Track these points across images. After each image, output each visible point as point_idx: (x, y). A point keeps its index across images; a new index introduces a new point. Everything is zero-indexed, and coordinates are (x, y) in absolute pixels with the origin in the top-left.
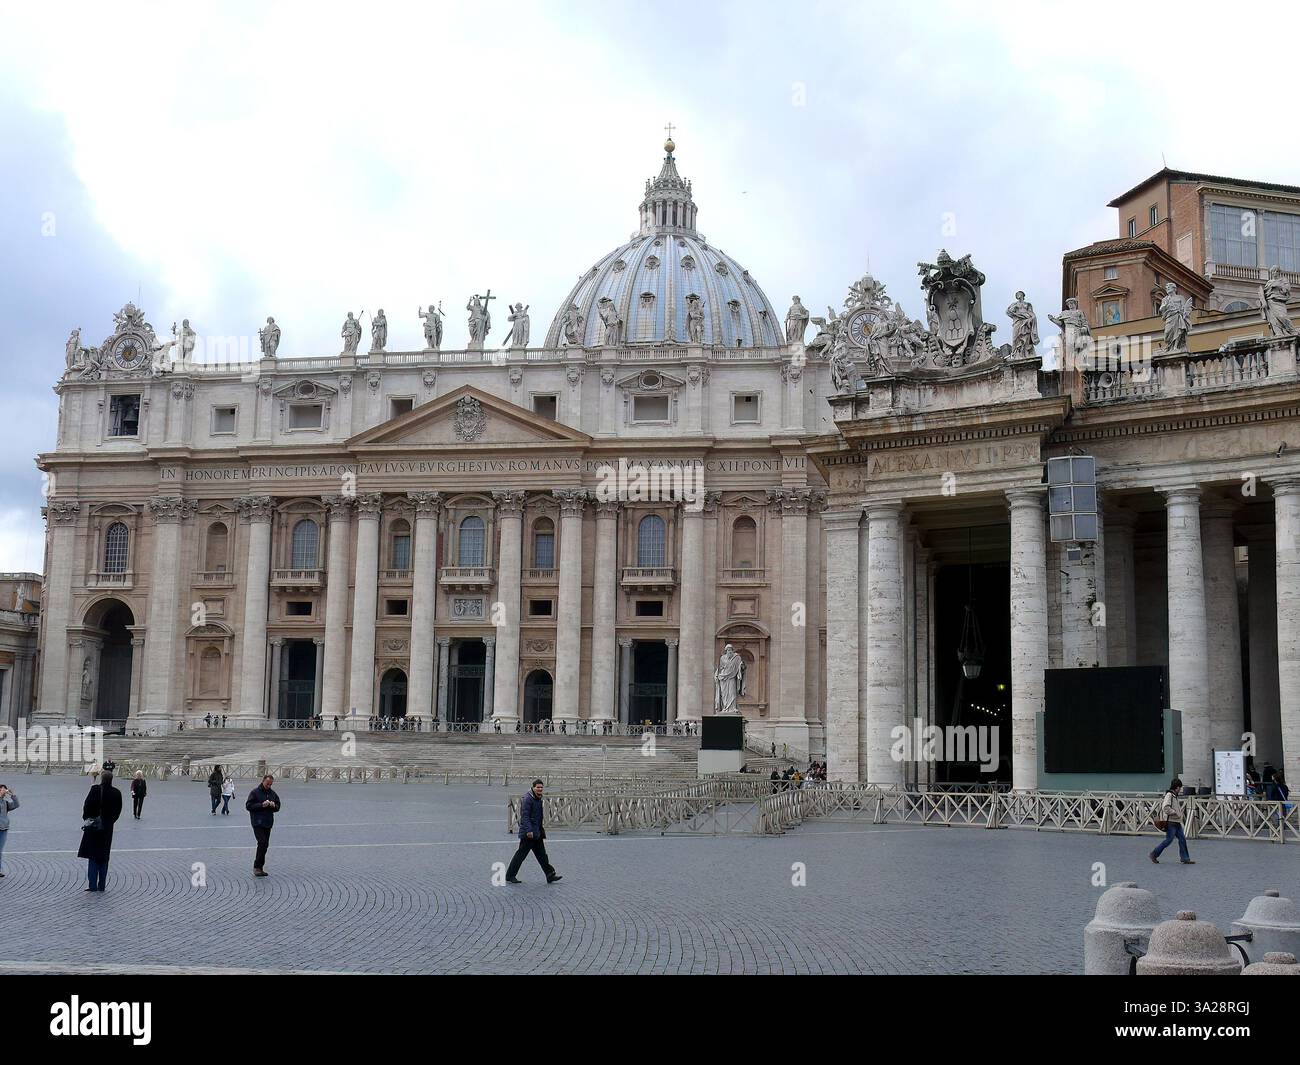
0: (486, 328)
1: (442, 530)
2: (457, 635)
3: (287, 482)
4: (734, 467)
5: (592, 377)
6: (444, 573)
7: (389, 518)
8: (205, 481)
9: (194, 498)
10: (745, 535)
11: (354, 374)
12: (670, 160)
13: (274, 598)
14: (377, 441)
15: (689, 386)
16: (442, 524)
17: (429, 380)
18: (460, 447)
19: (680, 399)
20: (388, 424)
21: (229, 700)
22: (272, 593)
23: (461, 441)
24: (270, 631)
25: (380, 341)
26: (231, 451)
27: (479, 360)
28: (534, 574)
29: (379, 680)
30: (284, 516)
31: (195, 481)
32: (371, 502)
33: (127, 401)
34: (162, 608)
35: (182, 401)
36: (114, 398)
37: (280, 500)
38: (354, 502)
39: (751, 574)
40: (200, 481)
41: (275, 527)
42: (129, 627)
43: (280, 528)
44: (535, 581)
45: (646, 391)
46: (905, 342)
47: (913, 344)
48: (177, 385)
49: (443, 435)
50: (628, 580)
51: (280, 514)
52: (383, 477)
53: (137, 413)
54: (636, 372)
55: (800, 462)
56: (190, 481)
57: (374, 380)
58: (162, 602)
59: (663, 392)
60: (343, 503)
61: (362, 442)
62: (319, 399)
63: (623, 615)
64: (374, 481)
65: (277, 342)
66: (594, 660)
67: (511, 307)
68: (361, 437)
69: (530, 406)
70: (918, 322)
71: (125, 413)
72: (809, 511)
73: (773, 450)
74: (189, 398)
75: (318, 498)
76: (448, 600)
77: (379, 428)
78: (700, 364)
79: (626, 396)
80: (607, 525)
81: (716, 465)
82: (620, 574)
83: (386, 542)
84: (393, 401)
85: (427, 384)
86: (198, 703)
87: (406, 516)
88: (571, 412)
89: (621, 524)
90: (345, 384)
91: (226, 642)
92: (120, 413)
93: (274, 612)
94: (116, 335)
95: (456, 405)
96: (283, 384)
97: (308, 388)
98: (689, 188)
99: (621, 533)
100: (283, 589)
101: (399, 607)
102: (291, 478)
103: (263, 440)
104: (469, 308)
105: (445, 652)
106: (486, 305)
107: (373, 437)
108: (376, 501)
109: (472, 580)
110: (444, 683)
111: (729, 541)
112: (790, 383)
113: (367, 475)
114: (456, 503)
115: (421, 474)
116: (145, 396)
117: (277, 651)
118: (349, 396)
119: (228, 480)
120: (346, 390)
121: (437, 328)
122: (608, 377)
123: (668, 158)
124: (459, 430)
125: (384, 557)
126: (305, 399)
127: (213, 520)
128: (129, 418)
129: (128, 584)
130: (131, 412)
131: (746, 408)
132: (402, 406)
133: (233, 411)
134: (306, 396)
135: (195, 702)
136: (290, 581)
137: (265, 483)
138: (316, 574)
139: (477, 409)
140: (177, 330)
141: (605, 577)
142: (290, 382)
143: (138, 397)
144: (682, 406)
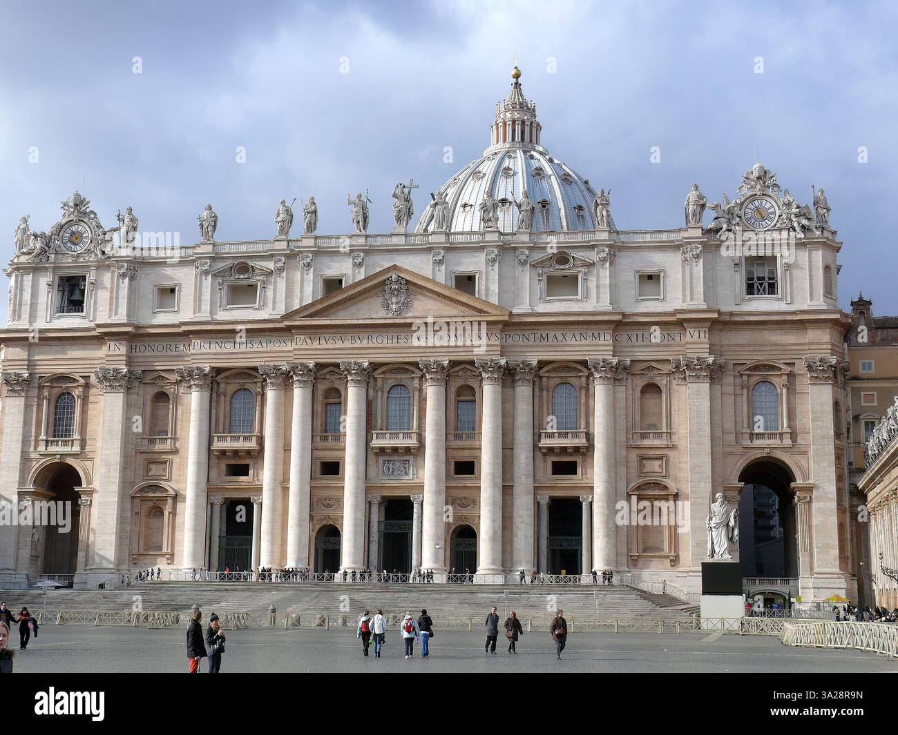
0: (409, 215)
1: (371, 397)
2: (386, 493)
3: (225, 354)
4: (640, 339)
5: (509, 258)
6: (374, 436)
7: (322, 386)
8: (149, 354)
9: (139, 370)
10: (651, 400)
11: (288, 256)
12: (517, 85)
13: (214, 461)
14: (311, 316)
15: (599, 265)
16: (371, 392)
17: (358, 261)
18: (388, 322)
19: (590, 277)
20: (321, 300)
21: (172, 555)
22: (212, 456)
23: (390, 315)
24: (210, 491)
25: (311, 227)
26: (173, 326)
27: (403, 242)
28: (456, 437)
29: (314, 534)
30: (222, 385)
31: (140, 354)
32: (305, 372)
33: (72, 282)
34: (109, 471)
35: (126, 281)
36: (61, 278)
37: (218, 371)
38: (289, 372)
39: (658, 435)
40: (144, 354)
41: (214, 395)
42: (76, 489)
43: (218, 396)
44: (459, 443)
45: (557, 270)
46: (795, 225)
47: (803, 227)
48: (121, 267)
49: (373, 311)
50: (545, 442)
51: (218, 384)
52: (317, 349)
53: (83, 292)
54: (548, 254)
55: (702, 335)
56: (134, 354)
57: (306, 261)
58: (108, 465)
59: (573, 271)
60: (279, 372)
61: (297, 317)
62: (255, 279)
63: (540, 474)
64: (308, 352)
65: (215, 227)
66: (515, 515)
67: (432, 195)
68: (296, 312)
69: (450, 283)
71: (71, 292)
72: (712, 378)
73: (677, 323)
74: (133, 278)
75: (255, 369)
76: (377, 462)
77: (312, 305)
78: (608, 246)
79: (539, 275)
80: (523, 392)
81: (623, 338)
82: (537, 437)
83: (319, 408)
84: (324, 281)
85: (355, 265)
86: (143, 558)
87: (337, 384)
88: (489, 287)
89: (537, 393)
90: (280, 265)
91: (170, 501)
92: (66, 293)
93: (214, 474)
94: (64, 221)
95: (383, 283)
96: (220, 265)
97: (244, 269)
98: (534, 110)
99: (536, 399)
100: (223, 452)
101: (332, 468)
102: (229, 351)
103: (204, 316)
104: (395, 196)
105: (375, 509)
106: (409, 193)
107: (307, 313)
108: (310, 371)
109: (400, 442)
110: (375, 538)
111: (637, 407)
112: (692, 263)
113: (302, 347)
114: (383, 373)
115: (351, 346)
116: (90, 277)
117: (217, 509)
118: (283, 276)
119: (169, 353)
120: (280, 270)
121: (364, 214)
122: (523, 258)
123: (515, 83)
124: (386, 306)
125: (318, 423)
126: (242, 279)
127: (155, 390)
128: (74, 298)
129: (76, 448)
130: (78, 291)
131: (649, 286)
132: (333, 285)
133: (173, 291)
134: (241, 277)
135: (140, 557)
136: (229, 445)
137: (204, 355)
138: (254, 439)
139: (404, 287)
140: (121, 217)
141: (523, 437)
142: (228, 263)
143: (84, 278)
144: (592, 283)
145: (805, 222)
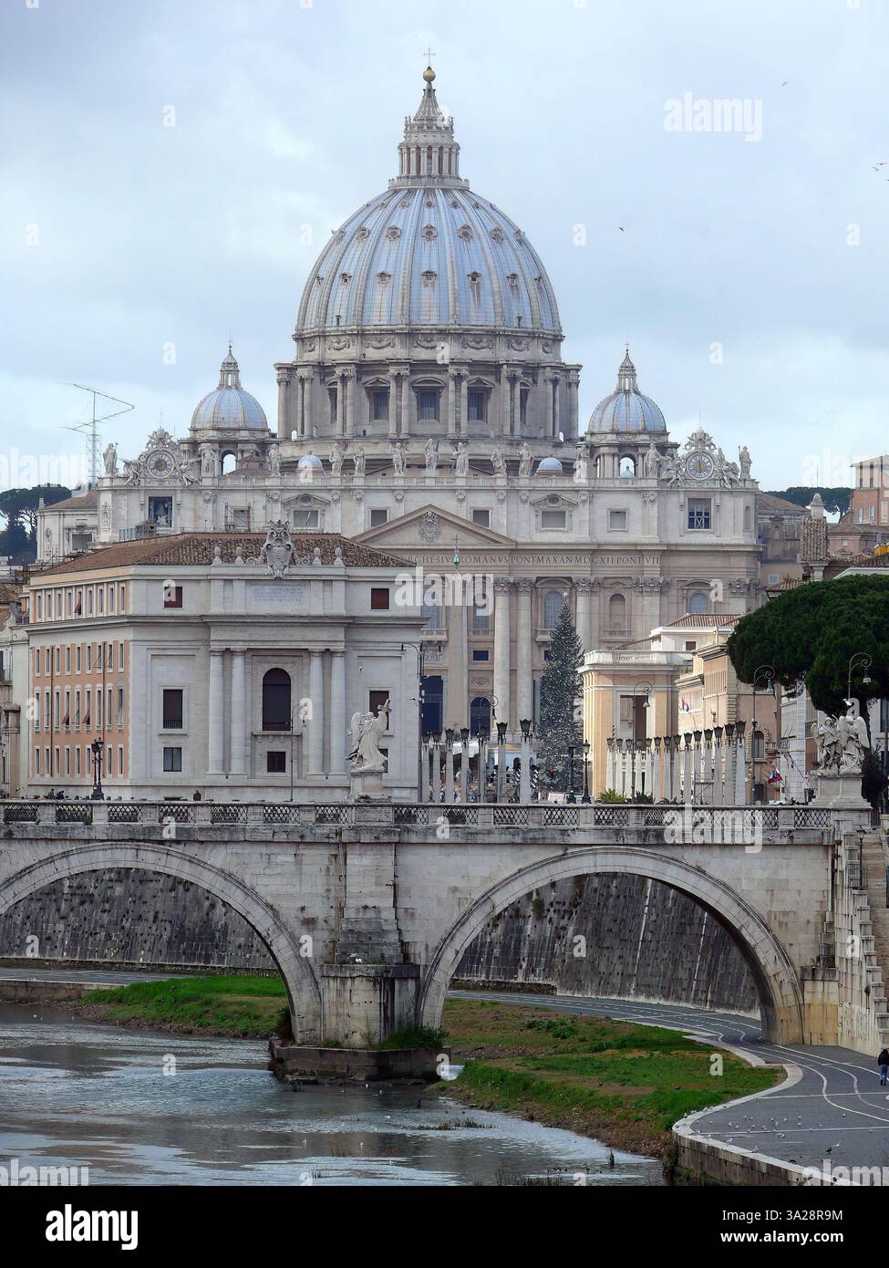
4: (610, 562)
5: (514, 497)
10: (617, 606)
11: (342, 490)
12: (429, 92)
15: (581, 505)
17: (399, 497)
18: (426, 547)
19: (574, 514)
23: (425, 542)
25: (361, 467)
27: (435, 484)
28: (476, 633)
35: (210, 505)
36: (151, 498)
39: (622, 633)
44: (477, 637)
45: (550, 507)
46: (725, 478)
48: (207, 494)
49: (411, 538)
50: (539, 637)
54: (543, 495)
55: (655, 560)
57: (359, 496)
59: (562, 508)
62: (315, 507)
63: (536, 660)
66: (519, 691)
69: (470, 517)
70: (734, 463)
72: (661, 592)
73: (637, 551)
74: (214, 502)
77: (364, 533)
78: (588, 491)
79: (536, 511)
80: (525, 600)
81: (598, 560)
82: (535, 632)
84: (373, 511)
85: (397, 500)
88: (500, 521)
89: (534, 599)
90: (336, 497)
94: (149, 451)
95: (421, 517)
96: (288, 495)
97: (306, 498)
98: (452, 129)
99: (533, 604)
106: (437, 446)
109: (434, 637)
111: (607, 611)
112: (649, 505)
116: (177, 498)
118: (339, 505)
120: (337, 501)
122: (524, 498)
123: (428, 89)
124: (422, 534)
131: (618, 519)
132: (379, 515)
133: (248, 512)
134: (306, 505)
139: (436, 520)
141: (524, 635)
142: (293, 495)
143: (170, 499)
144: (575, 519)
145: (732, 476)
